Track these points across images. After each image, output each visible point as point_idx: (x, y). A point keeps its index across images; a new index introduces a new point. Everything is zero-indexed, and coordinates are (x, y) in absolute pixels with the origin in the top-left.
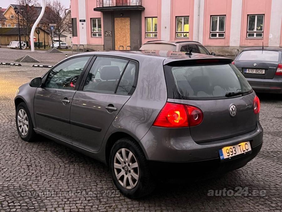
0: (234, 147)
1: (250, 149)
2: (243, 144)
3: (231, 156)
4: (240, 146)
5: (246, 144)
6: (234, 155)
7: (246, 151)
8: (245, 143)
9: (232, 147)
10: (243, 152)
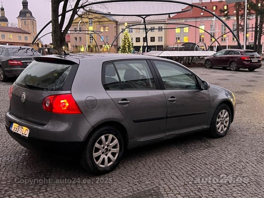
0: (19, 127)
1: (27, 136)
2: (25, 128)
3: (14, 131)
4: (22, 128)
5: (27, 130)
6: (16, 132)
7: (24, 135)
8: (26, 128)
9: (18, 125)
10: (21, 134)
